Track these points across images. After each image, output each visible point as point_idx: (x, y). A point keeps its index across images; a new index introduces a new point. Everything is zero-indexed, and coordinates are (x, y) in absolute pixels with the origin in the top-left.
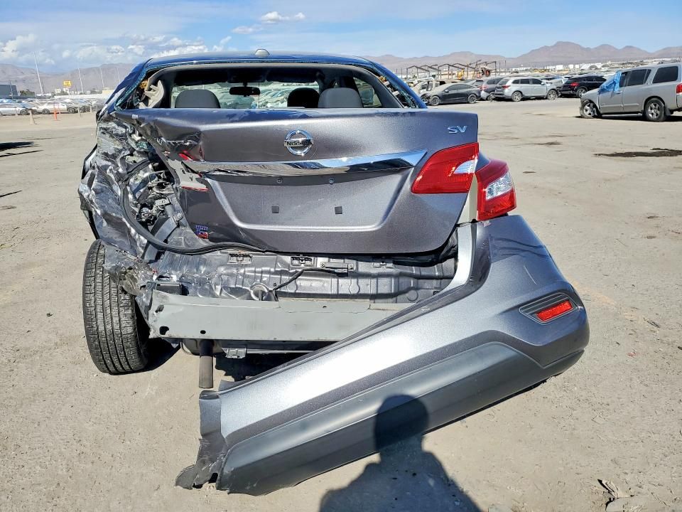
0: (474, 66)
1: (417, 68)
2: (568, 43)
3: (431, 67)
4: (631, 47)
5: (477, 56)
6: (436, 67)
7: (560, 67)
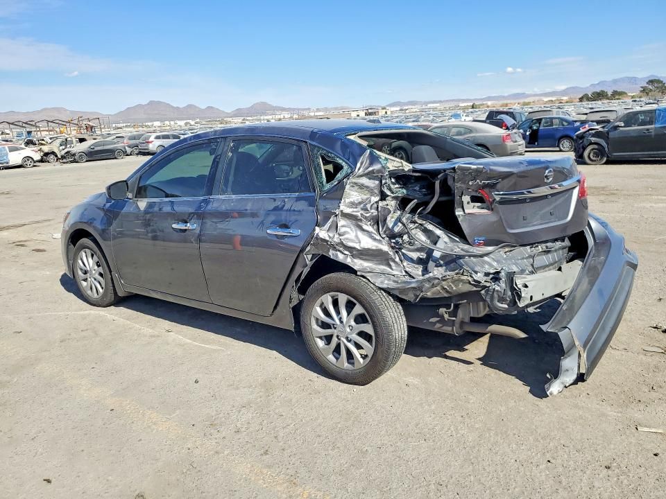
0: (76, 122)
1: (9, 123)
2: (159, 102)
3: (26, 123)
4: (212, 107)
5: (72, 112)
6: (33, 123)
7: (157, 124)
